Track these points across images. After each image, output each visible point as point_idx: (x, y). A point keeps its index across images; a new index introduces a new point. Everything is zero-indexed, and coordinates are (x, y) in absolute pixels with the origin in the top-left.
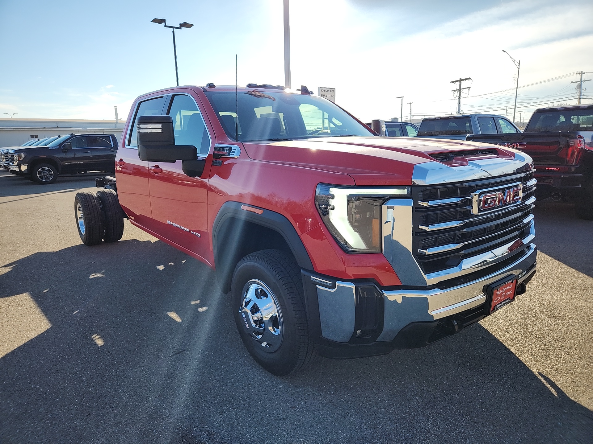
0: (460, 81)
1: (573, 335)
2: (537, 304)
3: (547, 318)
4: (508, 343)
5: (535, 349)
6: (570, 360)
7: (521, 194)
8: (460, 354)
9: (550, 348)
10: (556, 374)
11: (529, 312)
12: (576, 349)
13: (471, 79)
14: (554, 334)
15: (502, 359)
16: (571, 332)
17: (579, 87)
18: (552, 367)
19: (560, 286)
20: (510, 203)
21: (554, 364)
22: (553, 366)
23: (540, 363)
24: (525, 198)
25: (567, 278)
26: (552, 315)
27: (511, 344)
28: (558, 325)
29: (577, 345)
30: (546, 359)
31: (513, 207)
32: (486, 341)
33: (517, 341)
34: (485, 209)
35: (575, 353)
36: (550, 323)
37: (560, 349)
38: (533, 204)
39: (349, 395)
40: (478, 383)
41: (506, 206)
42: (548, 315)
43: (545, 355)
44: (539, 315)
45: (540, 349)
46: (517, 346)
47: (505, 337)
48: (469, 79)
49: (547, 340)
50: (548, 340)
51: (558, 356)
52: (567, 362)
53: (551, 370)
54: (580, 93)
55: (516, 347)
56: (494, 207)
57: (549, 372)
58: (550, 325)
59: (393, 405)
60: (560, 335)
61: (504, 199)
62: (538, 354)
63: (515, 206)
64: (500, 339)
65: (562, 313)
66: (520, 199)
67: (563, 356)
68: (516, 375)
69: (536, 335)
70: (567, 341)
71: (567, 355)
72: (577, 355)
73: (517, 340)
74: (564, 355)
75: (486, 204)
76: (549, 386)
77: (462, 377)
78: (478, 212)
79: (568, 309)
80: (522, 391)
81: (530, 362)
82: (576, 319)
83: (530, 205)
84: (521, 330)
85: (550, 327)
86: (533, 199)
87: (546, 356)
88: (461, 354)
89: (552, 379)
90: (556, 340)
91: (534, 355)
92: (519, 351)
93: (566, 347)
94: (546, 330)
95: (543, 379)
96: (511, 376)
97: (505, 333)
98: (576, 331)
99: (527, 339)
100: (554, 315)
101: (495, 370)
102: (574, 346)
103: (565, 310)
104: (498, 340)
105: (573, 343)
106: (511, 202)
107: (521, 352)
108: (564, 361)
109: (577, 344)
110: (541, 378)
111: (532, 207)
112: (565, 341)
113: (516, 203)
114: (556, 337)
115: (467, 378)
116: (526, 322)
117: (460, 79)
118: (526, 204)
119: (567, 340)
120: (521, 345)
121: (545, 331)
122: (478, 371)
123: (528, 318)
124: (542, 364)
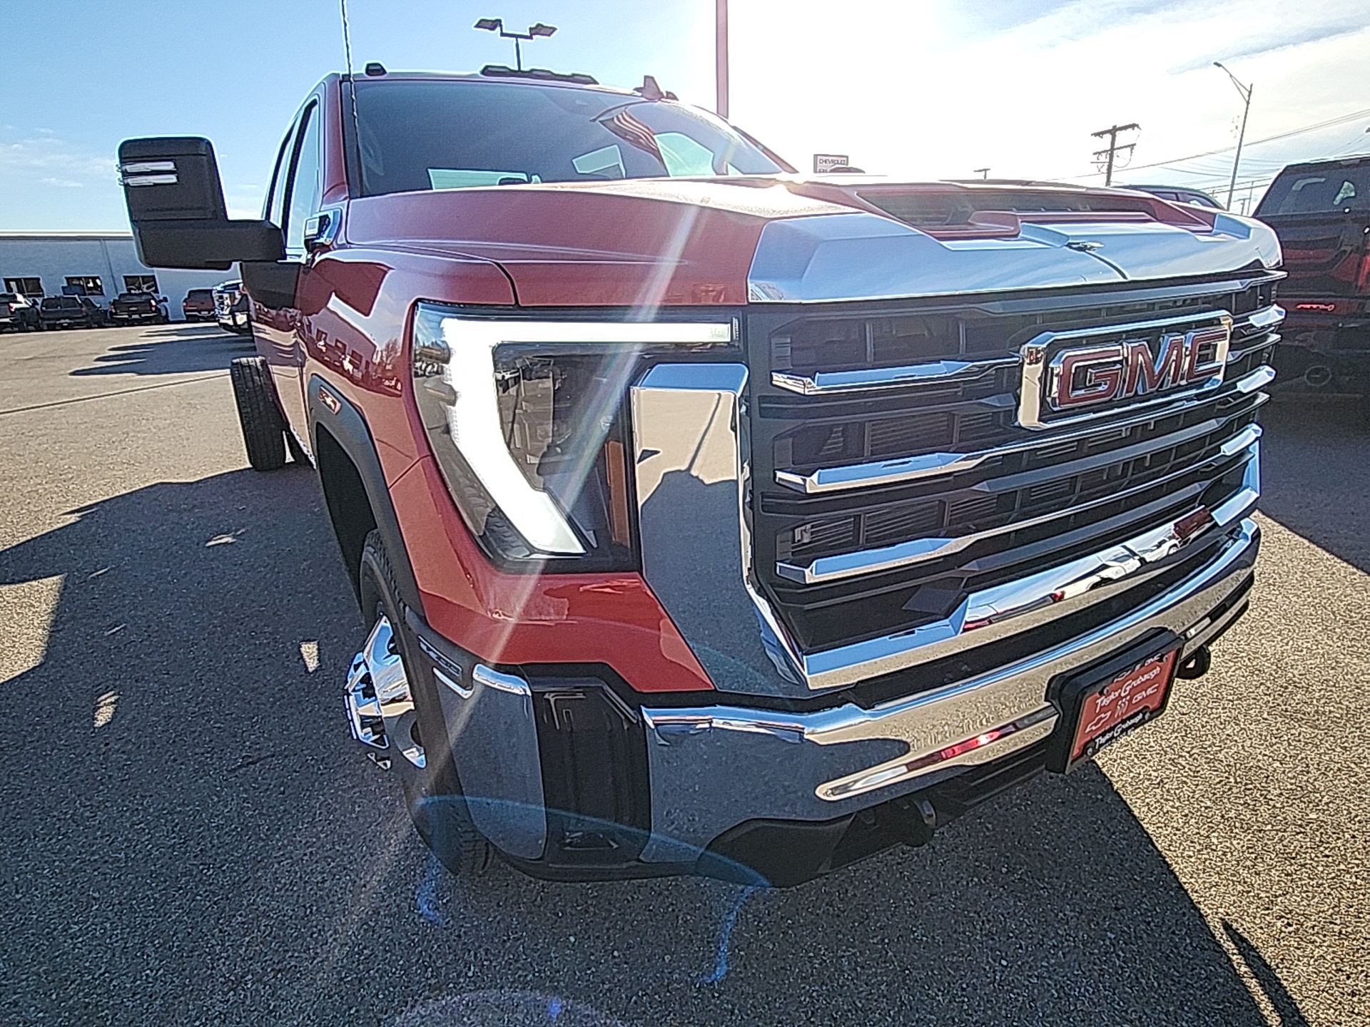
0: (1113, 131)
1: (1346, 782)
2: (1240, 668)
3: (1265, 715)
4: (1139, 796)
5: (1221, 826)
6: (1333, 878)
7: (1223, 353)
8: (987, 828)
9: (1269, 827)
10: (1283, 935)
11: (1215, 694)
12: (1354, 837)
13: (1137, 126)
14: (1284, 772)
15: (1112, 854)
16: (1339, 769)
18: (1272, 902)
19: (1311, 615)
20: (1179, 386)
21: (1280, 889)
22: (1276, 897)
23: (1233, 881)
24: (1237, 370)
25: (1331, 591)
26: (1284, 707)
27: (1147, 800)
28: (1300, 741)
29: (1360, 822)
30: (1253, 866)
31: (1188, 399)
32: (1075, 785)
33: (1168, 791)
34: (1073, 409)
35: (1353, 852)
36: (1275, 732)
37: (1301, 832)
38: (1262, 391)
39: (614, 957)
40: (1021, 947)
41: (1163, 397)
42: (1271, 704)
43: (1250, 851)
44: (1244, 704)
45: (1237, 825)
46: (1165, 810)
47: (1132, 775)
48: (1133, 126)
49: (1261, 795)
50: (1265, 793)
51: (1293, 858)
52: (1322, 884)
53: (1268, 915)
55: (1161, 814)
56: (1111, 400)
57: (1258, 921)
58: (1274, 741)
59: (732, 1013)
60: (1305, 778)
61: (1153, 372)
62: (1228, 844)
63: (1198, 397)
64: (1117, 782)
65: (1315, 702)
66: (1217, 370)
67: (1312, 859)
68: (1149, 923)
69: (1226, 775)
70: (1327, 804)
71: (1325, 859)
72: (1357, 862)
73: (1167, 786)
74: (1313, 855)
75: (1074, 389)
76: (1253, 984)
77: (976, 916)
78: (1040, 420)
79: (1334, 689)
80: (1160, 995)
81: (1199, 875)
82: (1358, 725)
83: (1253, 395)
84: (1184, 754)
85: (1275, 747)
86: (1264, 375)
87: (1253, 856)
88: (990, 826)
89: (1268, 954)
90: (1291, 796)
91: (1214, 847)
92: (1169, 829)
93: (1321, 827)
94: (1260, 757)
95: (1235, 951)
96: (1129, 928)
97: (1136, 761)
98: (1357, 770)
99: (1197, 785)
100: (1289, 708)
101: (1081, 899)
102: (1349, 825)
103: (1322, 692)
104: (1111, 784)
105: (1345, 812)
106: (1184, 382)
107: (1175, 835)
108: (1313, 879)
109: (1356, 816)
110: (1229, 946)
111: (1258, 401)
112: (1320, 801)
113: (1202, 386)
114: (1292, 784)
115: (989, 921)
116: (1203, 727)
117: (1115, 127)
118: (1239, 392)
119: (1325, 800)
120: (1177, 808)
121: (1259, 761)
122: (1029, 896)
123: (1209, 712)
124: (1239, 888)
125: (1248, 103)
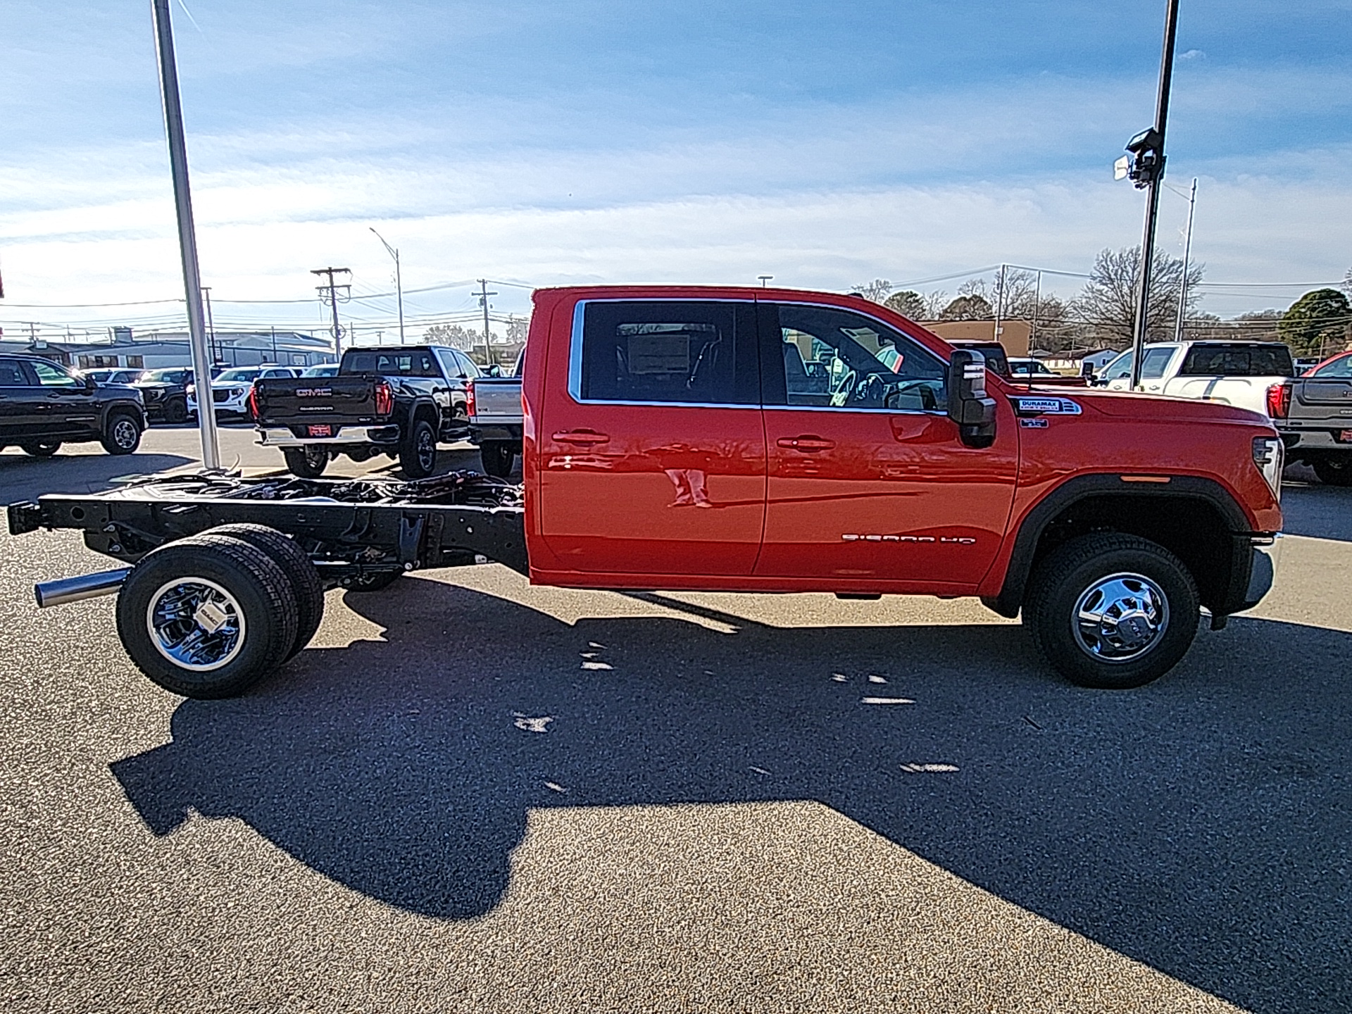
0: (330, 271)
13: (349, 270)
17: (483, 302)
48: (346, 270)
54: (486, 310)
117: (330, 268)
125: (398, 263)
